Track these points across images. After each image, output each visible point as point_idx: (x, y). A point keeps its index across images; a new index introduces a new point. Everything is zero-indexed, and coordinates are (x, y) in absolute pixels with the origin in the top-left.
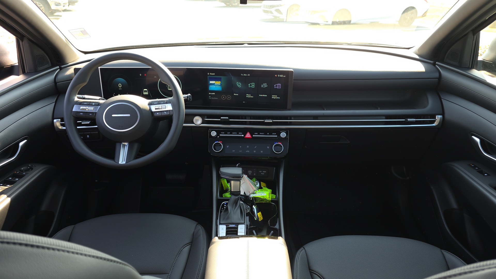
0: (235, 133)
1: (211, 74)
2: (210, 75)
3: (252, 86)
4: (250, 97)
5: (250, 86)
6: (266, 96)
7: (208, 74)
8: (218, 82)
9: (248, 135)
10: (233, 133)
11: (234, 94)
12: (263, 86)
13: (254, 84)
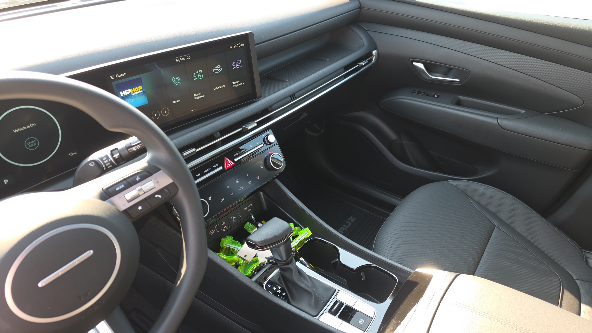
0: (208, 170)
1: (118, 76)
2: (116, 79)
3: (200, 77)
4: (199, 97)
5: (195, 78)
6: (224, 86)
7: (112, 77)
8: (136, 88)
9: (229, 163)
10: (205, 172)
11: (174, 102)
12: (216, 71)
13: (201, 73)
